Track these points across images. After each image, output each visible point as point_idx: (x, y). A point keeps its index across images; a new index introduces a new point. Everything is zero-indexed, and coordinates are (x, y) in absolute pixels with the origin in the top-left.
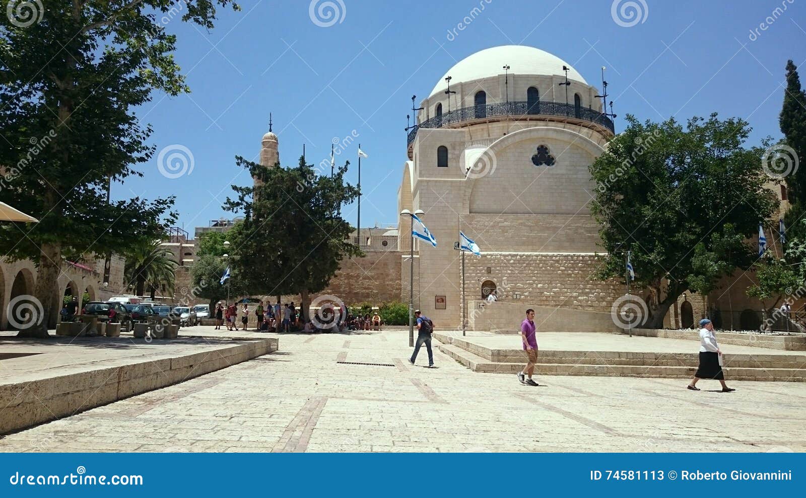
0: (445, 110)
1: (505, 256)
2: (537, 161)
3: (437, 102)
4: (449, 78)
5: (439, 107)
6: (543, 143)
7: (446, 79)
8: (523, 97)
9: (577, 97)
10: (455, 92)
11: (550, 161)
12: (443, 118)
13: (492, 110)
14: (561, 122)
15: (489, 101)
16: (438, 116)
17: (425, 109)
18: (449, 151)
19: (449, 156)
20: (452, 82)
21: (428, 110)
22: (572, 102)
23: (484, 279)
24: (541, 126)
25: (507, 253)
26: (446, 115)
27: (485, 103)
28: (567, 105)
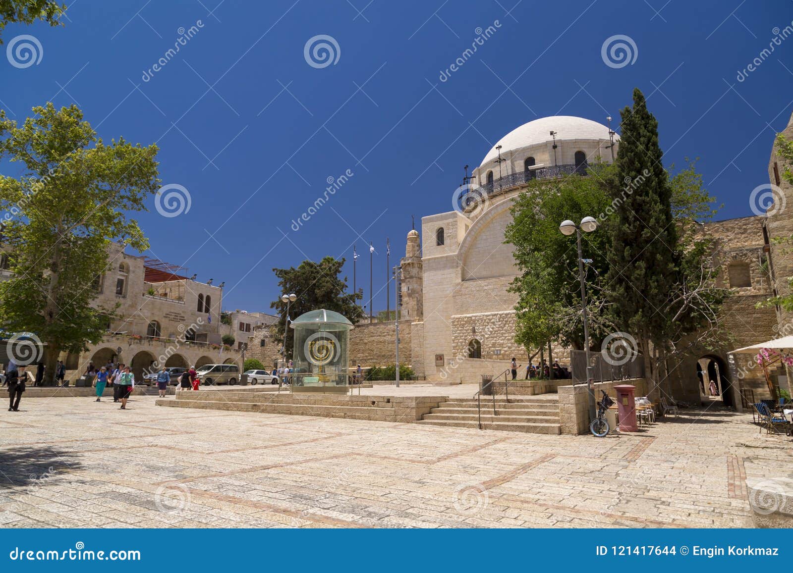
0: (496, 176)
1: (487, 316)
3: (488, 170)
4: (500, 147)
5: (491, 174)
7: (497, 148)
8: (571, 160)
10: (505, 160)
12: (495, 184)
13: (541, 174)
16: (489, 182)
17: (477, 177)
20: (502, 151)
21: (480, 178)
23: (470, 338)
25: (489, 313)
26: (497, 181)
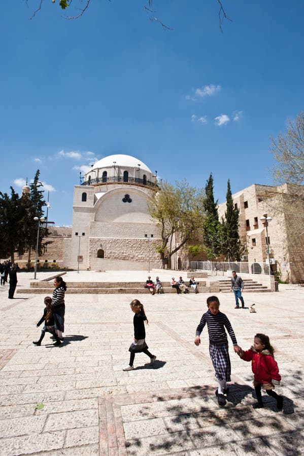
1: (108, 239)
2: (124, 200)
3: (89, 175)
5: (90, 177)
6: (127, 194)
8: (122, 175)
9: (144, 176)
10: (95, 172)
11: (130, 201)
12: (90, 182)
13: (109, 179)
14: (137, 185)
15: (108, 176)
16: (89, 180)
18: (87, 195)
19: (87, 197)
21: (86, 178)
22: (142, 178)
23: (98, 249)
24: (128, 186)
26: (91, 180)
27: (106, 176)
28: (139, 179)
